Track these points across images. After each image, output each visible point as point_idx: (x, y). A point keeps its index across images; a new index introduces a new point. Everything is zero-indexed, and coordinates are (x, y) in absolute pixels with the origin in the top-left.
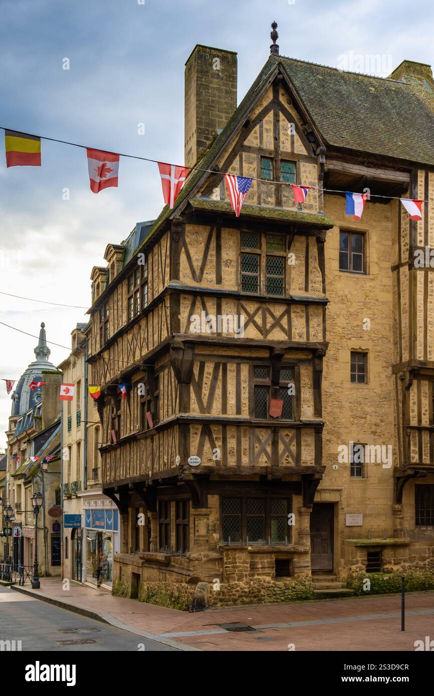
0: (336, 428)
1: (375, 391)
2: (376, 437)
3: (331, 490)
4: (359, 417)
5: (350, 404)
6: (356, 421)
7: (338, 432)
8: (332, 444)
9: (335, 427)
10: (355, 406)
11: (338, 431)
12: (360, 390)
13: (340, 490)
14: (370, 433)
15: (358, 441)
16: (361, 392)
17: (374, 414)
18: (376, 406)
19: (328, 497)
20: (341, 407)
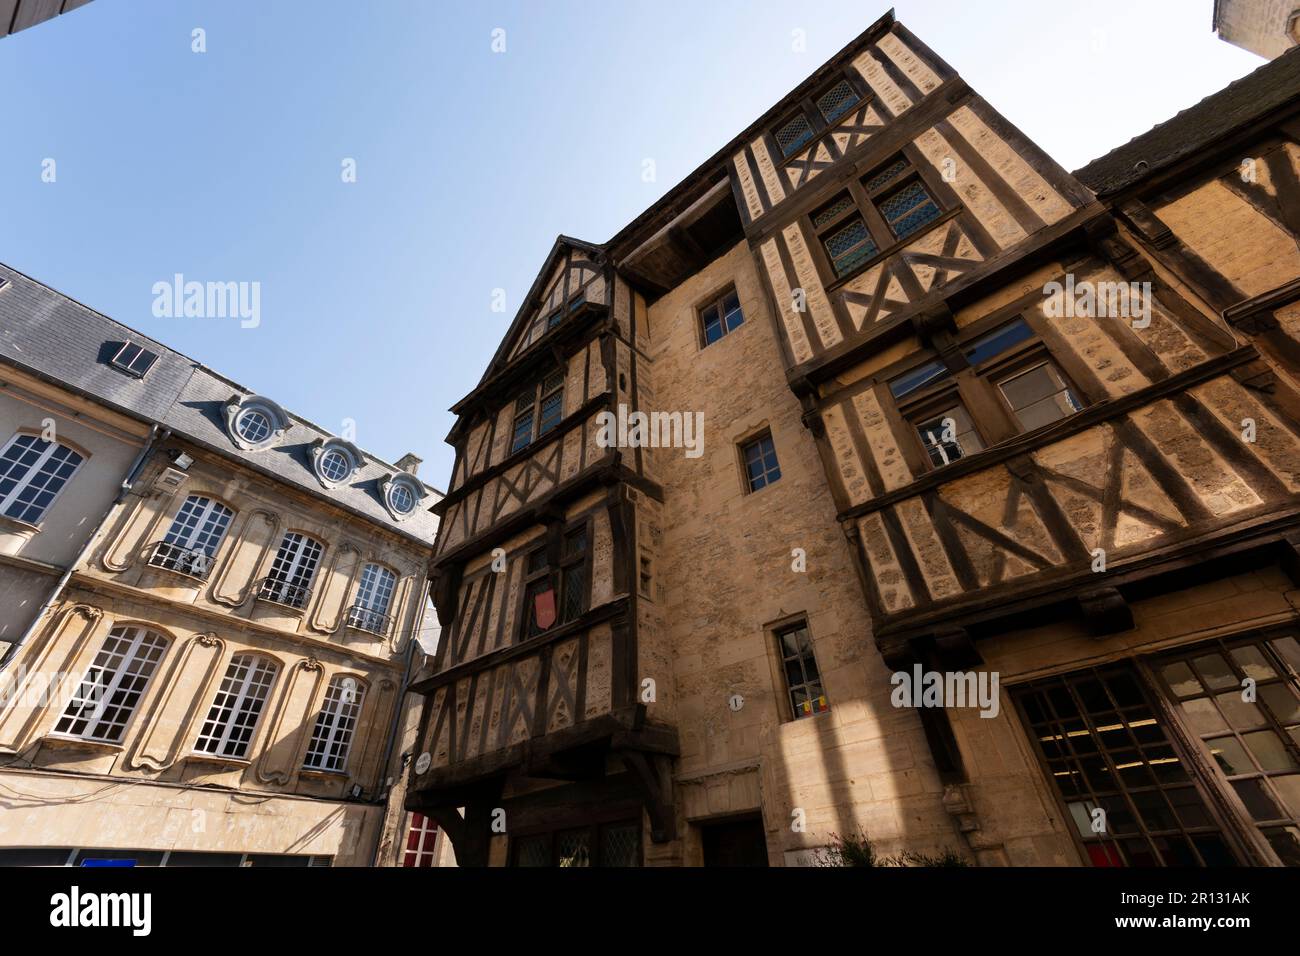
0: (726, 603)
1: (796, 483)
2: (825, 584)
3: (729, 773)
4: (772, 555)
5: (748, 538)
6: (766, 567)
7: (730, 611)
8: (721, 644)
9: (722, 602)
10: (758, 538)
11: (731, 607)
12: (764, 499)
13: (755, 770)
14: (807, 580)
15: (781, 611)
16: (767, 502)
17: (805, 531)
18: (805, 512)
19: (725, 800)
20: (728, 554)
